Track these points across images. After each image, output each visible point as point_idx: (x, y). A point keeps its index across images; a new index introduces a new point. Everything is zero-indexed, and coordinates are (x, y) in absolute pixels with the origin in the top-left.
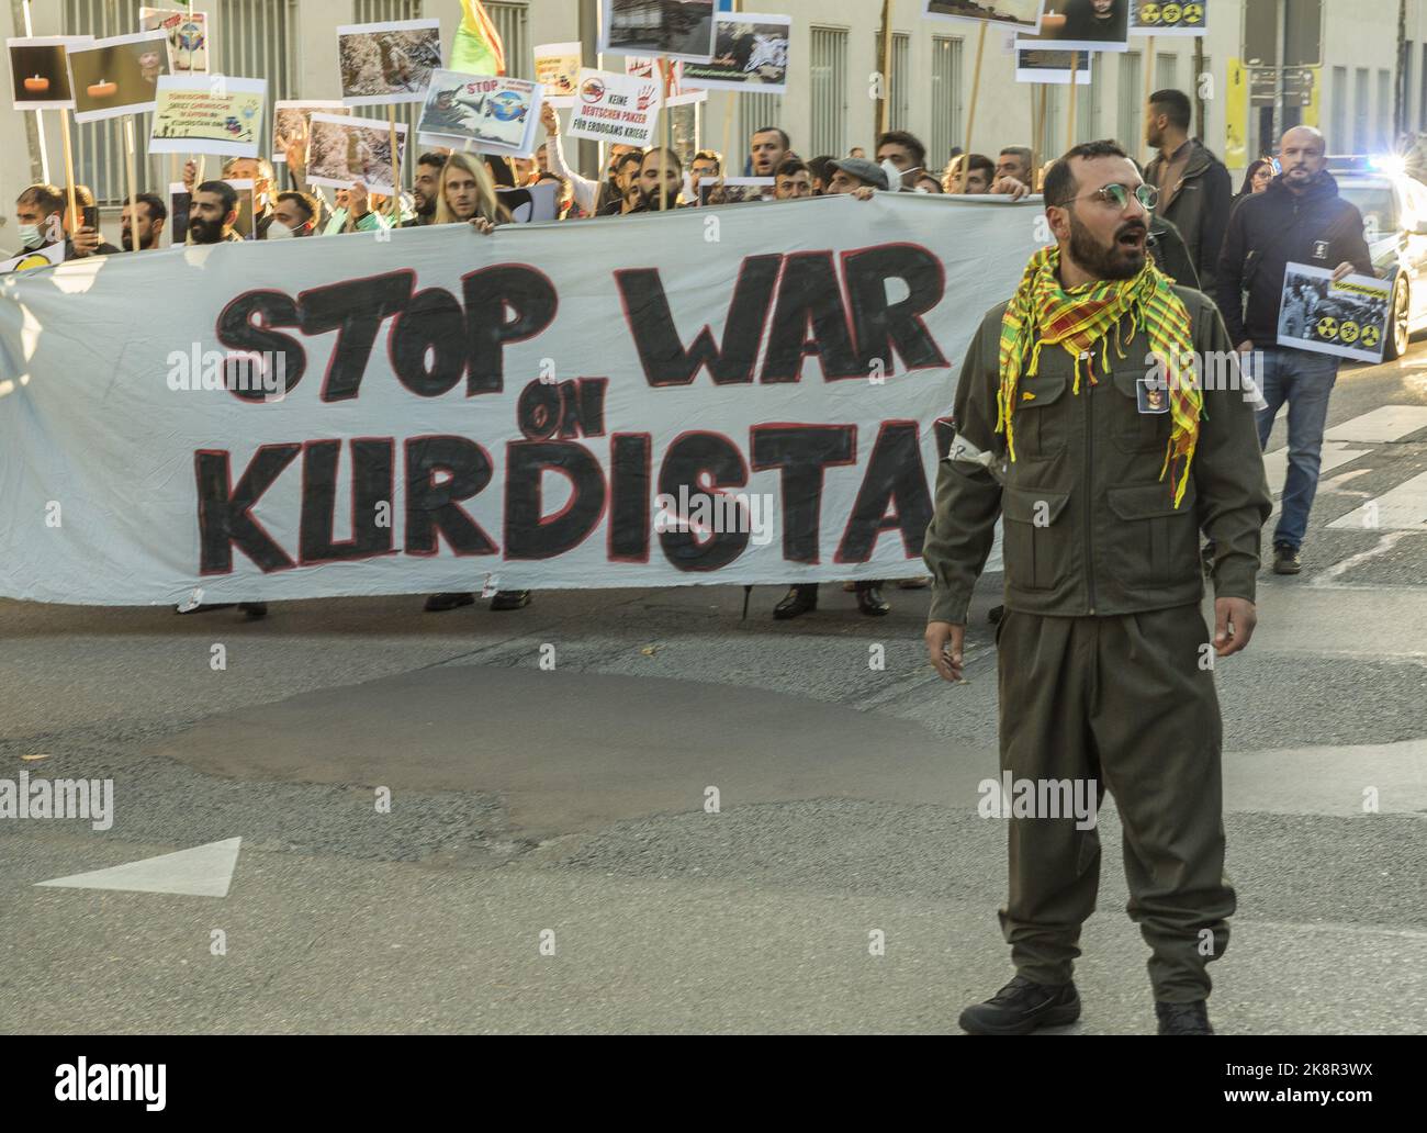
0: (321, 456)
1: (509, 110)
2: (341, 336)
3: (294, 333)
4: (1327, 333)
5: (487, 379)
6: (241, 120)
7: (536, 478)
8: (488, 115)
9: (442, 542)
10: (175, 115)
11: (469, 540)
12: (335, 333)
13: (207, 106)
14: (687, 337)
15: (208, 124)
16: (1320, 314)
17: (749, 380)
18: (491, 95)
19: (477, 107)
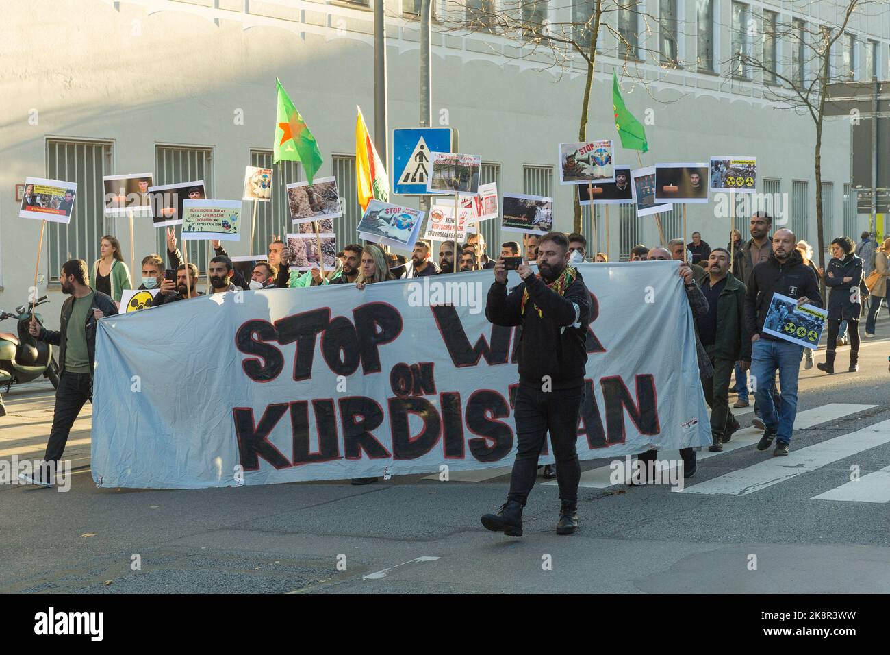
0: (299, 409)
1: (404, 224)
2: (298, 345)
3: (275, 344)
4: (789, 331)
5: (372, 365)
6: (230, 222)
7: (405, 418)
8: (393, 225)
9: (363, 453)
10: (194, 220)
11: (376, 451)
12: (295, 343)
13: (212, 215)
14: (473, 340)
15: (213, 224)
16: (787, 321)
17: (506, 362)
18: (396, 215)
19: (388, 221)
